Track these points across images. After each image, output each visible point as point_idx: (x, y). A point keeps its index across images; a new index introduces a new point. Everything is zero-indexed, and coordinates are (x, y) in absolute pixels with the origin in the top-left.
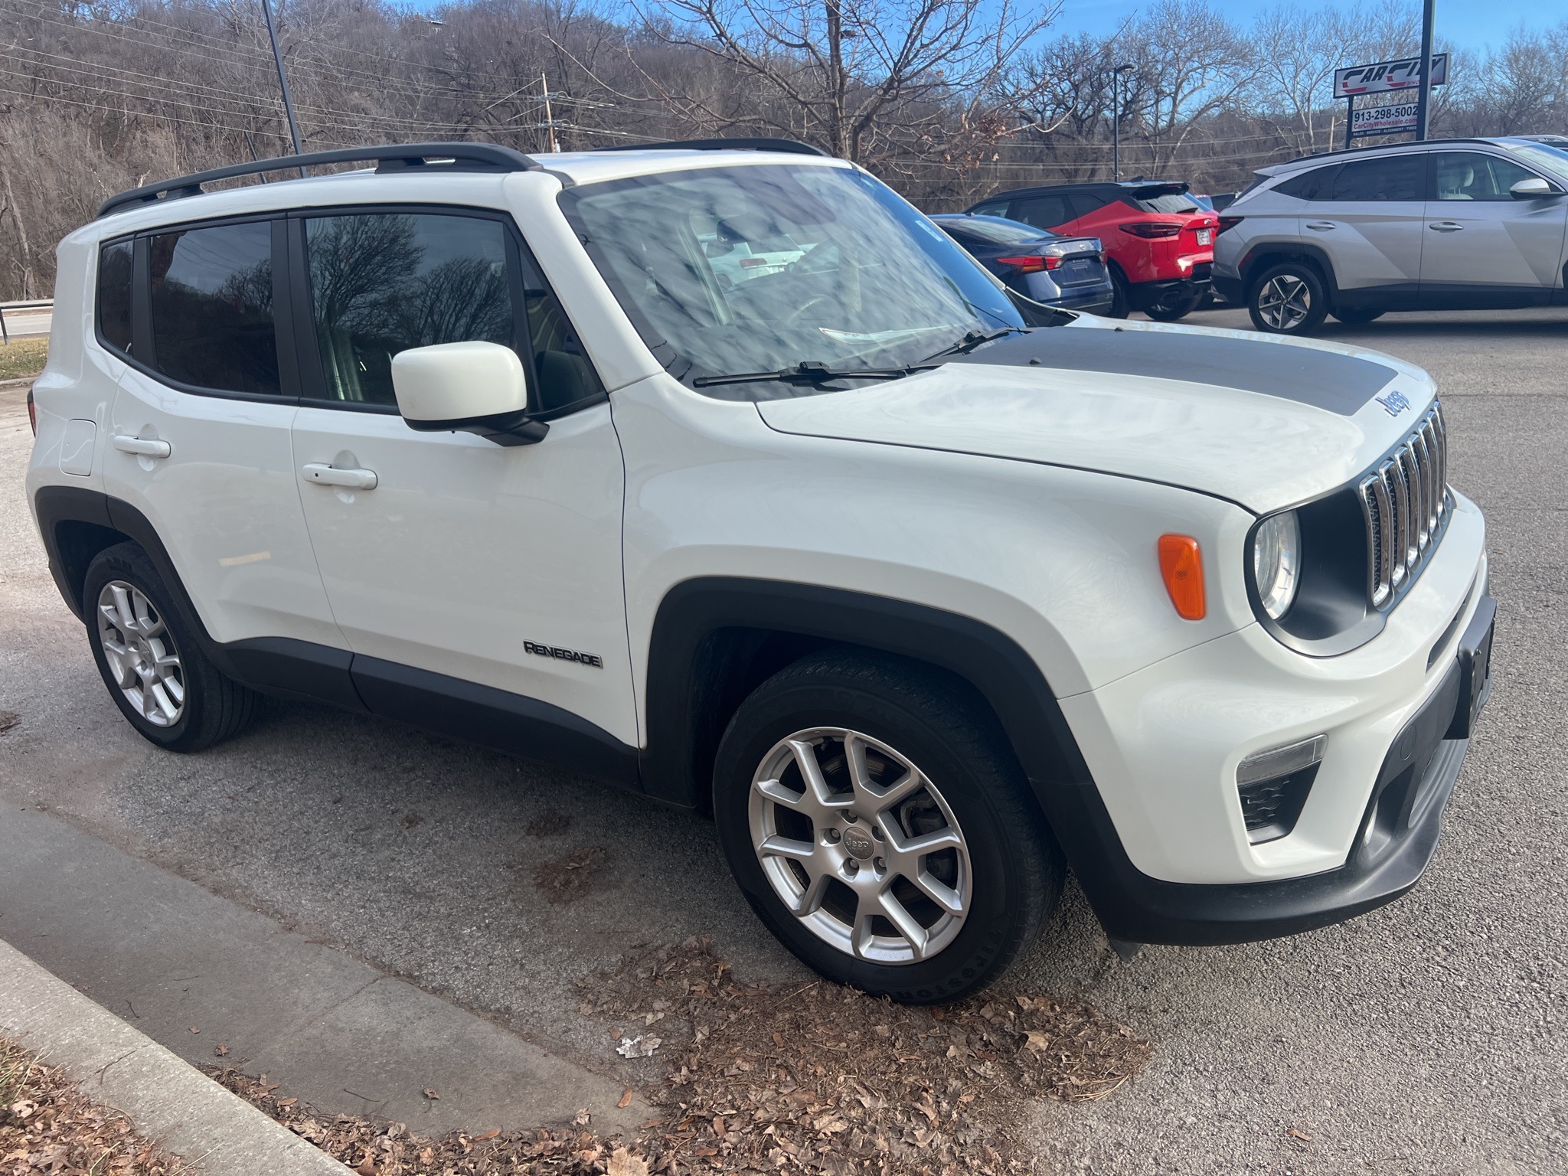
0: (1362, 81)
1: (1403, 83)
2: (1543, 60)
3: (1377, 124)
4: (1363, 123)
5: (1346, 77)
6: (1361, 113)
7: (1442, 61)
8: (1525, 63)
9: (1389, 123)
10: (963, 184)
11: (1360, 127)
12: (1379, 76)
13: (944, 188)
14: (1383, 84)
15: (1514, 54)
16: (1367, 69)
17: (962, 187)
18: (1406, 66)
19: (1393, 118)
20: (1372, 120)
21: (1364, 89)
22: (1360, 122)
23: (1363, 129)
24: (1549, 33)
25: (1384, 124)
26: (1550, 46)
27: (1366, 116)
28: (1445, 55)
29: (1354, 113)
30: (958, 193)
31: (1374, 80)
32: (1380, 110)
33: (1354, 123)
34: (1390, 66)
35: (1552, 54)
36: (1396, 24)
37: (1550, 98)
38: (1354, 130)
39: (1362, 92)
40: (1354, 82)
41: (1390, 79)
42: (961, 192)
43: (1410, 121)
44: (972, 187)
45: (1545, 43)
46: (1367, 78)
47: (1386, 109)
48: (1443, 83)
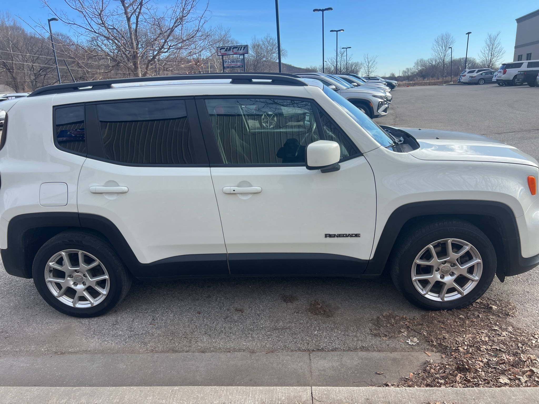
0: (225, 51)
1: (237, 53)
2: (261, 48)
3: (231, 64)
4: (227, 64)
5: (220, 50)
6: (226, 61)
7: (246, 47)
8: (257, 48)
9: (234, 65)
10: (88, 77)
11: (226, 65)
12: (230, 50)
13: (81, 78)
14: (231, 52)
15: (254, 45)
16: (226, 47)
17: (88, 78)
18: (237, 48)
19: (235, 63)
20: (230, 63)
21: (226, 54)
22: (226, 64)
23: (227, 66)
24: (262, 40)
25: (233, 65)
26: (262, 44)
27: (228, 62)
28: (247, 45)
29: (224, 61)
30: (86, 80)
31: (228, 51)
32: (231, 60)
33: (224, 64)
34: (232, 47)
35: (263, 46)
36: (222, 33)
37: (264, 59)
38: (225, 66)
39: (225, 54)
40: (223, 51)
41: (233, 51)
42: (87, 79)
43: (240, 64)
44: (92, 78)
45: (261, 43)
46: (226, 50)
47: (233, 60)
48: (247, 53)
